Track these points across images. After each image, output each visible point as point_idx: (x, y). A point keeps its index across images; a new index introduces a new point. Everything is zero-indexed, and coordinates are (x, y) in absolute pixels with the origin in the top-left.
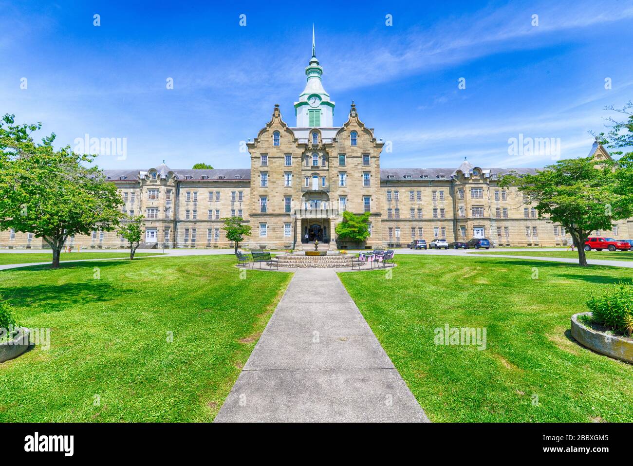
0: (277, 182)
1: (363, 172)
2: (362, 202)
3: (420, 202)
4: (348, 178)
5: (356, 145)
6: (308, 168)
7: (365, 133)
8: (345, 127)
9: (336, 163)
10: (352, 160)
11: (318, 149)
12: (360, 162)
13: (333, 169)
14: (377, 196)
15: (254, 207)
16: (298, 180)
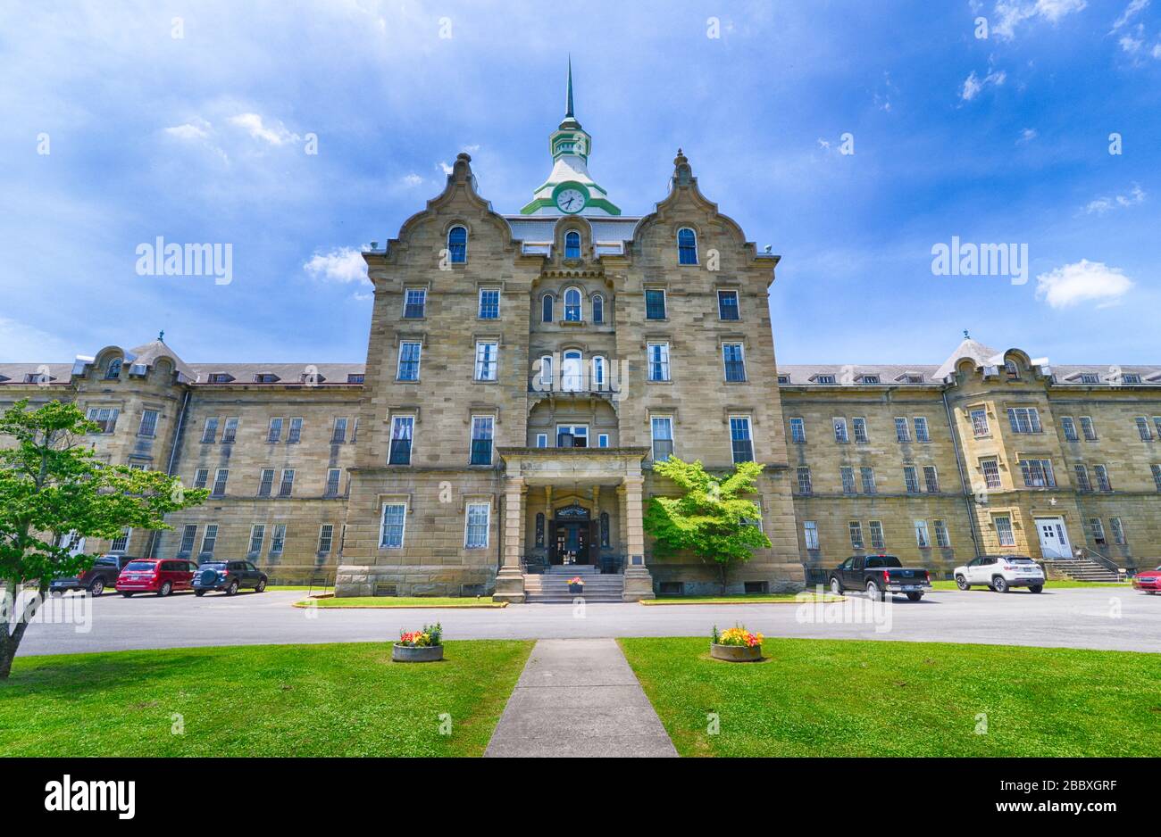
0: (451, 367)
1: (721, 337)
2: (725, 432)
3: (866, 449)
4: (676, 357)
5: (695, 262)
6: (551, 328)
7: (719, 229)
8: (662, 214)
9: (636, 312)
10: (687, 304)
11: (581, 272)
12: (711, 311)
13: (627, 328)
14: (770, 412)
15: (368, 445)
16: (519, 362)
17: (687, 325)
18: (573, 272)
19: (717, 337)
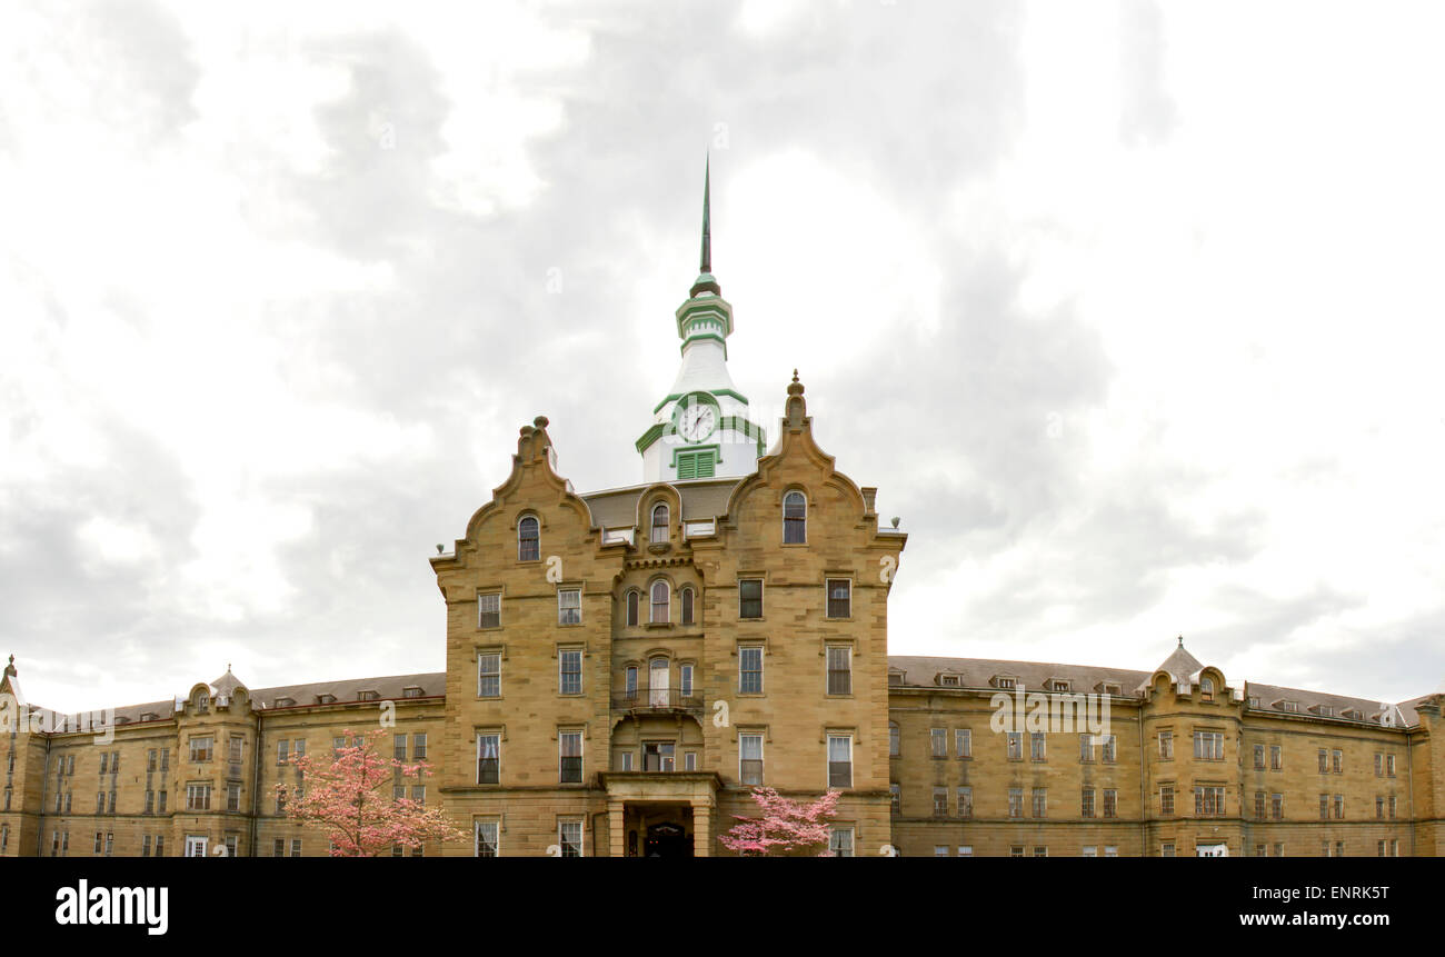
0: (533, 680)
1: (826, 640)
2: (822, 753)
3: (1041, 768)
4: (771, 665)
5: (803, 541)
6: (636, 633)
7: (835, 493)
8: (765, 472)
9: (729, 608)
10: (789, 598)
11: (668, 560)
12: (816, 607)
13: (718, 631)
14: (876, 731)
15: (457, 765)
16: (601, 676)
17: (787, 625)
18: (659, 560)
19: (820, 640)
